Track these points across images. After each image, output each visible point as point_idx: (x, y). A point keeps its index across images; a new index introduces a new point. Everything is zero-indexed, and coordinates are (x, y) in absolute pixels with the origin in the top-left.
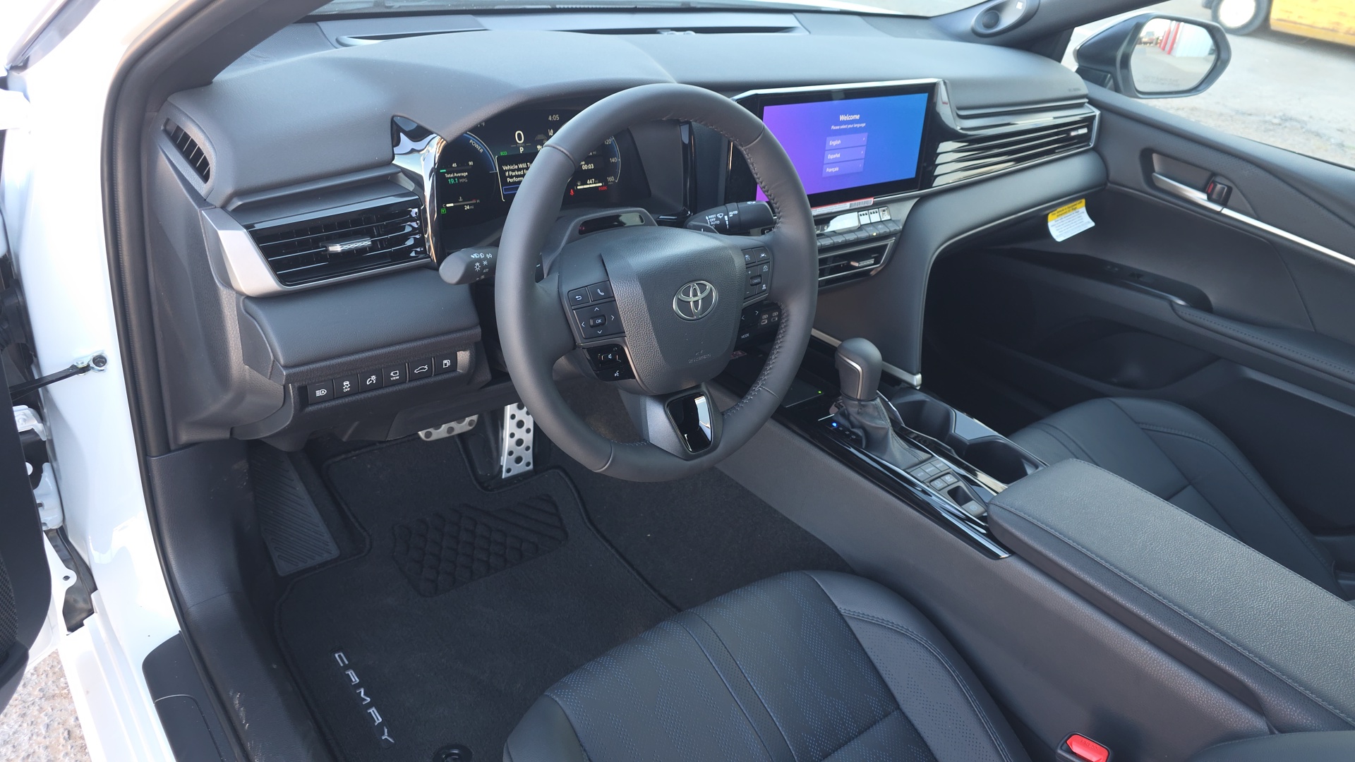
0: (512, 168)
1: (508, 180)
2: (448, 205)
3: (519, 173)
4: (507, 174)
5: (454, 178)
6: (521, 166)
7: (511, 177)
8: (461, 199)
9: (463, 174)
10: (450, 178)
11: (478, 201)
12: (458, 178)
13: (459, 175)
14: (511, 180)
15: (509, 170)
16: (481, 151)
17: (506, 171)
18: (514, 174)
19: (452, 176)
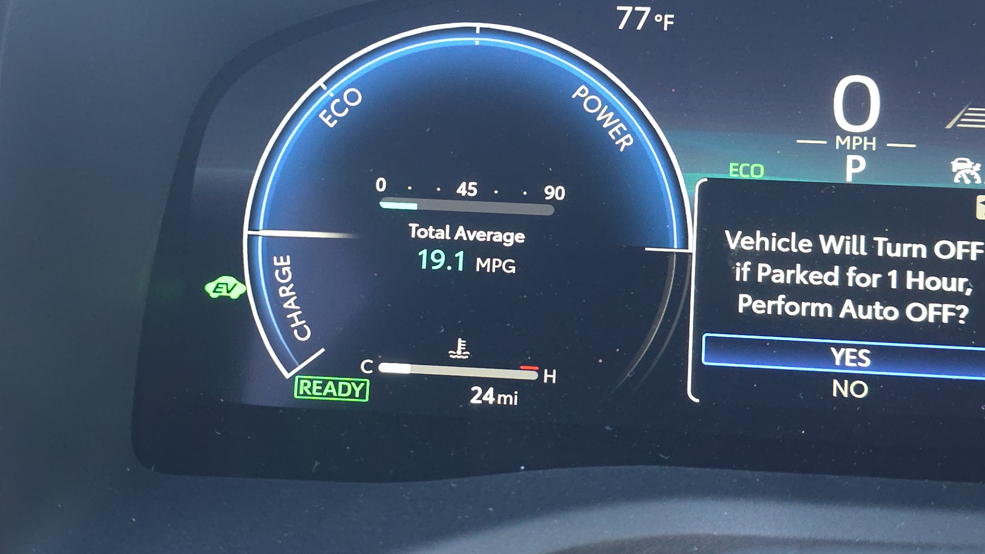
0: (777, 244)
1: (744, 302)
2: (386, 368)
3: (816, 277)
4: (742, 271)
5: (450, 247)
6: (830, 244)
7: (767, 290)
8: (460, 350)
9: (498, 237)
10: (431, 244)
11: (551, 376)
12: (475, 250)
13: (480, 236)
14: (759, 307)
15: (757, 257)
16: (625, 143)
17: (742, 255)
18: (780, 277)
19: (442, 234)
